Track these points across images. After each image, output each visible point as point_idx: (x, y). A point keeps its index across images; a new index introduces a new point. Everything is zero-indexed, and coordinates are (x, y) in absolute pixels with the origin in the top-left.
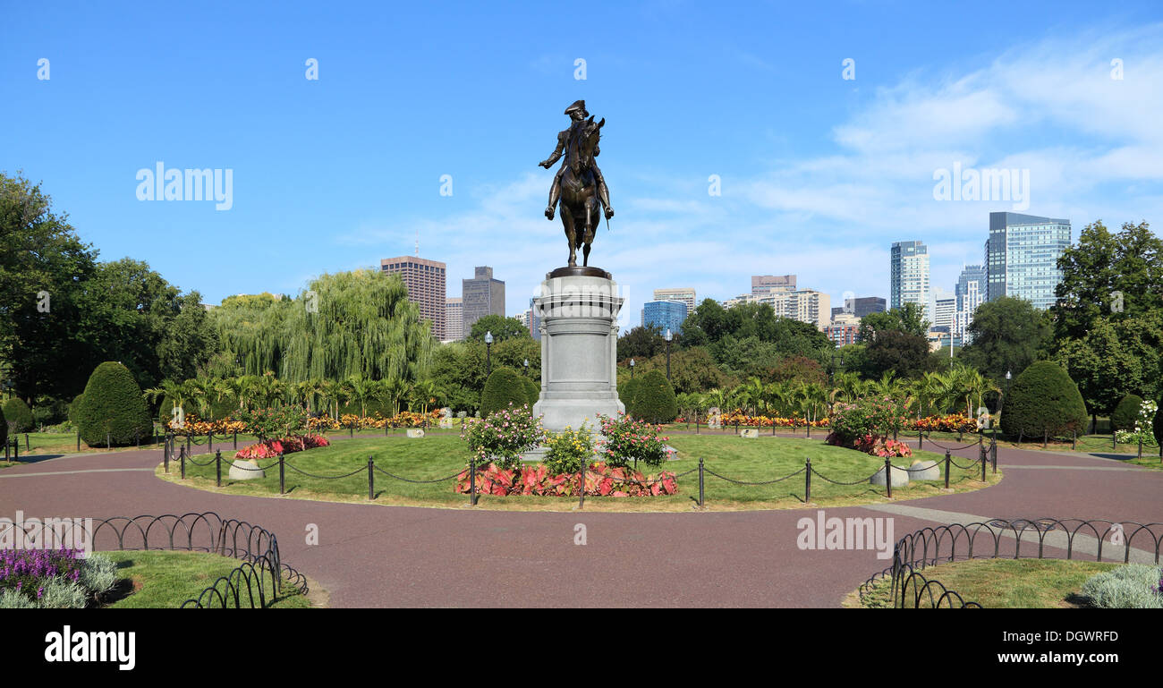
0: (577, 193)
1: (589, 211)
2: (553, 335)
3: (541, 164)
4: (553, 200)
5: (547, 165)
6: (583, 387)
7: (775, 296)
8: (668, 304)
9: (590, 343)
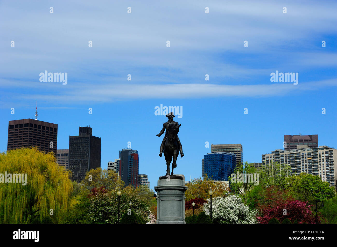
0: (171, 149)
1: (175, 156)
2: (161, 200)
3: (157, 135)
4: (162, 150)
5: (159, 135)
6: (173, 219)
7: (300, 151)
8: (223, 155)
9: (176, 203)
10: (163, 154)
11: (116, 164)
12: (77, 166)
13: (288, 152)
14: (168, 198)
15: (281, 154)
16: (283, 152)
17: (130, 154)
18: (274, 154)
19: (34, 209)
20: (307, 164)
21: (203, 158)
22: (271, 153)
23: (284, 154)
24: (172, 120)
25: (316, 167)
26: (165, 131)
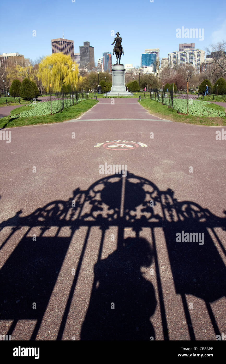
0: (118, 51)
1: (120, 55)
2: (114, 75)
3: (112, 44)
4: (114, 51)
6: (119, 84)
7: (186, 52)
8: (150, 54)
9: (120, 77)
10: (115, 54)
11: (101, 60)
12: (84, 61)
13: (180, 52)
14: (118, 74)
15: (177, 53)
16: (178, 52)
17: (107, 55)
18: (173, 53)
19: (64, 81)
20: (189, 58)
21: (141, 56)
22: (172, 53)
23: (178, 53)
24: (119, 36)
25: (192, 59)
26: (115, 42)
